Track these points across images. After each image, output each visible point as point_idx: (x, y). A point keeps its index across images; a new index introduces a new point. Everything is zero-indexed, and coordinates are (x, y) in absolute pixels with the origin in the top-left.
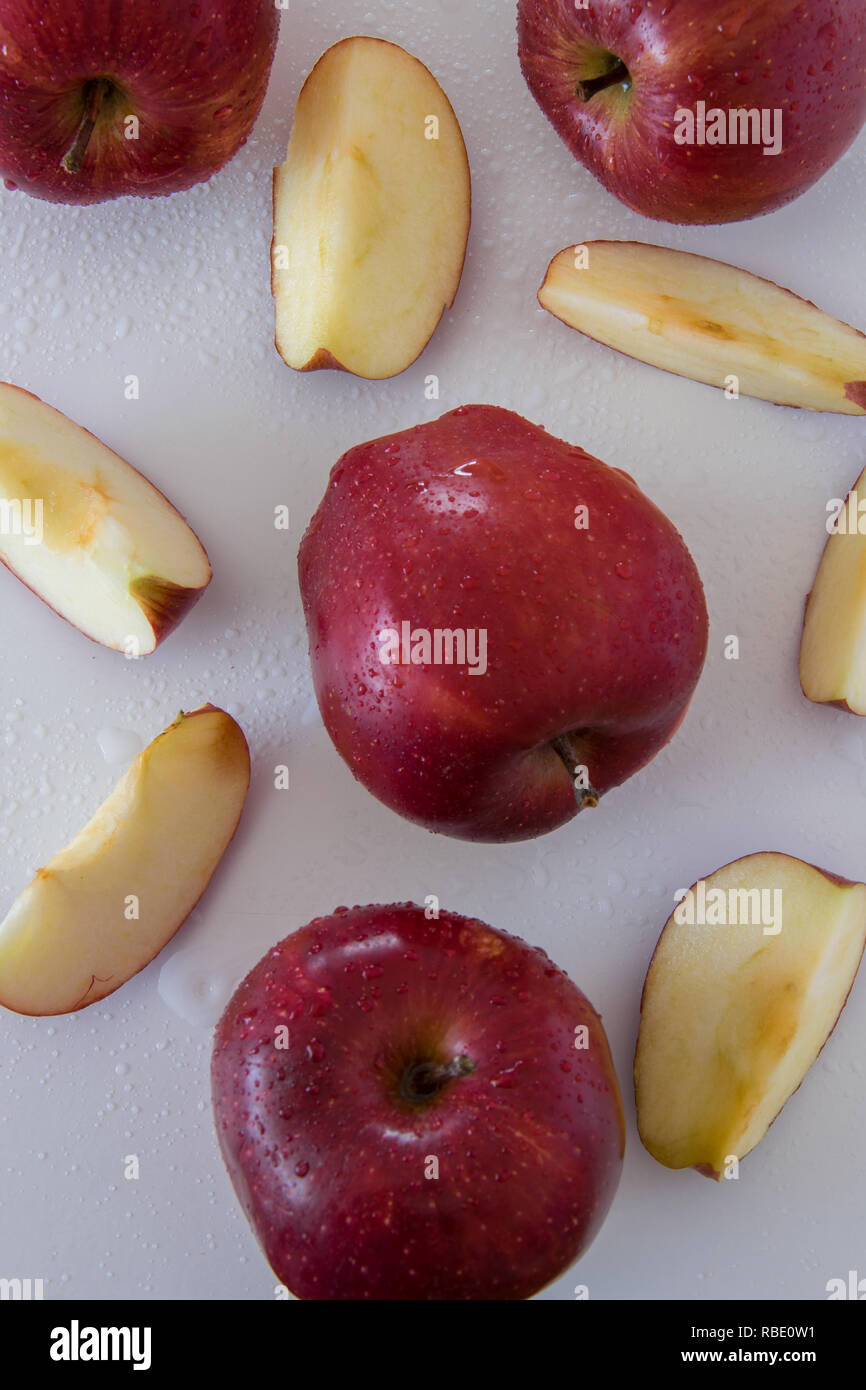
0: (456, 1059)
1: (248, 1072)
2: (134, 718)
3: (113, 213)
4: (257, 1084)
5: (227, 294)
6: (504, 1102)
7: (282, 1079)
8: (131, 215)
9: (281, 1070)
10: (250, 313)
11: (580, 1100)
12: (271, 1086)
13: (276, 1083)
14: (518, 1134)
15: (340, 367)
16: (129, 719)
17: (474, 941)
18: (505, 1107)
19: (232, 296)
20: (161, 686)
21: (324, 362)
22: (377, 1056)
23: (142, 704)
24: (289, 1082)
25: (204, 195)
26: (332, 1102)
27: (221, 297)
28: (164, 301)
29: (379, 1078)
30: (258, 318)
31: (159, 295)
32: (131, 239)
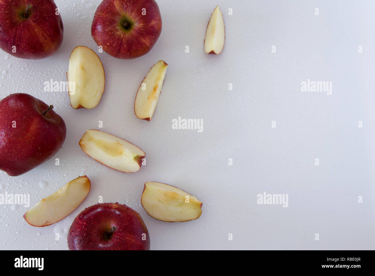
0: (112, 228)
1: (74, 243)
2: (46, 179)
3: (36, 82)
4: (76, 244)
5: (60, 96)
6: (124, 233)
7: (81, 242)
8: (40, 82)
9: (80, 240)
10: (64, 99)
11: (137, 229)
12: (79, 244)
13: (80, 243)
14: (127, 238)
15: (83, 107)
16: (45, 179)
17: (111, 206)
18: (124, 234)
19: (61, 96)
20: (51, 172)
21: (80, 107)
22: (98, 232)
23: (48, 176)
24: (82, 242)
25: (54, 77)
26: (91, 243)
27: (58, 96)
28: (47, 98)
29: (99, 236)
30: (66, 99)
31: (46, 96)
32: (40, 86)
